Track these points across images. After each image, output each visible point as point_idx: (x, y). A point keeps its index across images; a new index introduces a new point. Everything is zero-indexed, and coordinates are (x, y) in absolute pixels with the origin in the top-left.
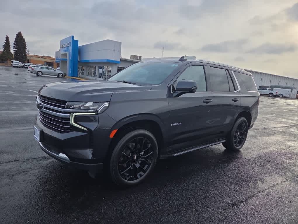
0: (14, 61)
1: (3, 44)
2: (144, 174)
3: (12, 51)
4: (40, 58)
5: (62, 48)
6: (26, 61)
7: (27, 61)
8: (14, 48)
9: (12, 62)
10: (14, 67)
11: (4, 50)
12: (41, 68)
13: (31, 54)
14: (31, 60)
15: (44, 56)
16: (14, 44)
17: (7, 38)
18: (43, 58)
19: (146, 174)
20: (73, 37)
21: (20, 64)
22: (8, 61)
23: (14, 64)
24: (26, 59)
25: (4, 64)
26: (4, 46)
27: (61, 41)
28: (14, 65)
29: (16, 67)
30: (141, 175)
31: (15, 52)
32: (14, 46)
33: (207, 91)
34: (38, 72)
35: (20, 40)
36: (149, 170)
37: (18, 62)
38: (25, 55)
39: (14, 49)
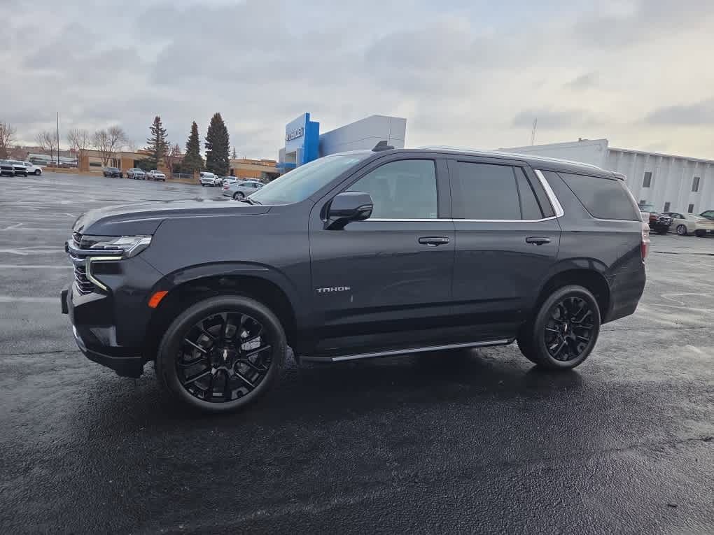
0: (205, 173)
1: (187, 140)
2: (247, 391)
3: (203, 153)
4: (254, 164)
5: (289, 140)
6: (228, 172)
7: (230, 172)
8: (206, 147)
9: (202, 175)
10: (204, 185)
11: (188, 152)
12: (242, 185)
13: (239, 157)
14: (236, 169)
15: (262, 161)
16: (207, 139)
17: (195, 127)
18: (260, 165)
19: (253, 392)
20: (308, 115)
21: (214, 179)
22: (195, 175)
23: (204, 180)
24: (228, 170)
25: (186, 181)
26: (189, 145)
27: (288, 127)
28: (203, 182)
29: (207, 184)
30: (240, 395)
31: (209, 155)
32: (207, 142)
33: (438, 218)
34: (237, 192)
35: (218, 130)
36: (261, 384)
37: (212, 174)
38: (227, 161)
39: (207, 150)
